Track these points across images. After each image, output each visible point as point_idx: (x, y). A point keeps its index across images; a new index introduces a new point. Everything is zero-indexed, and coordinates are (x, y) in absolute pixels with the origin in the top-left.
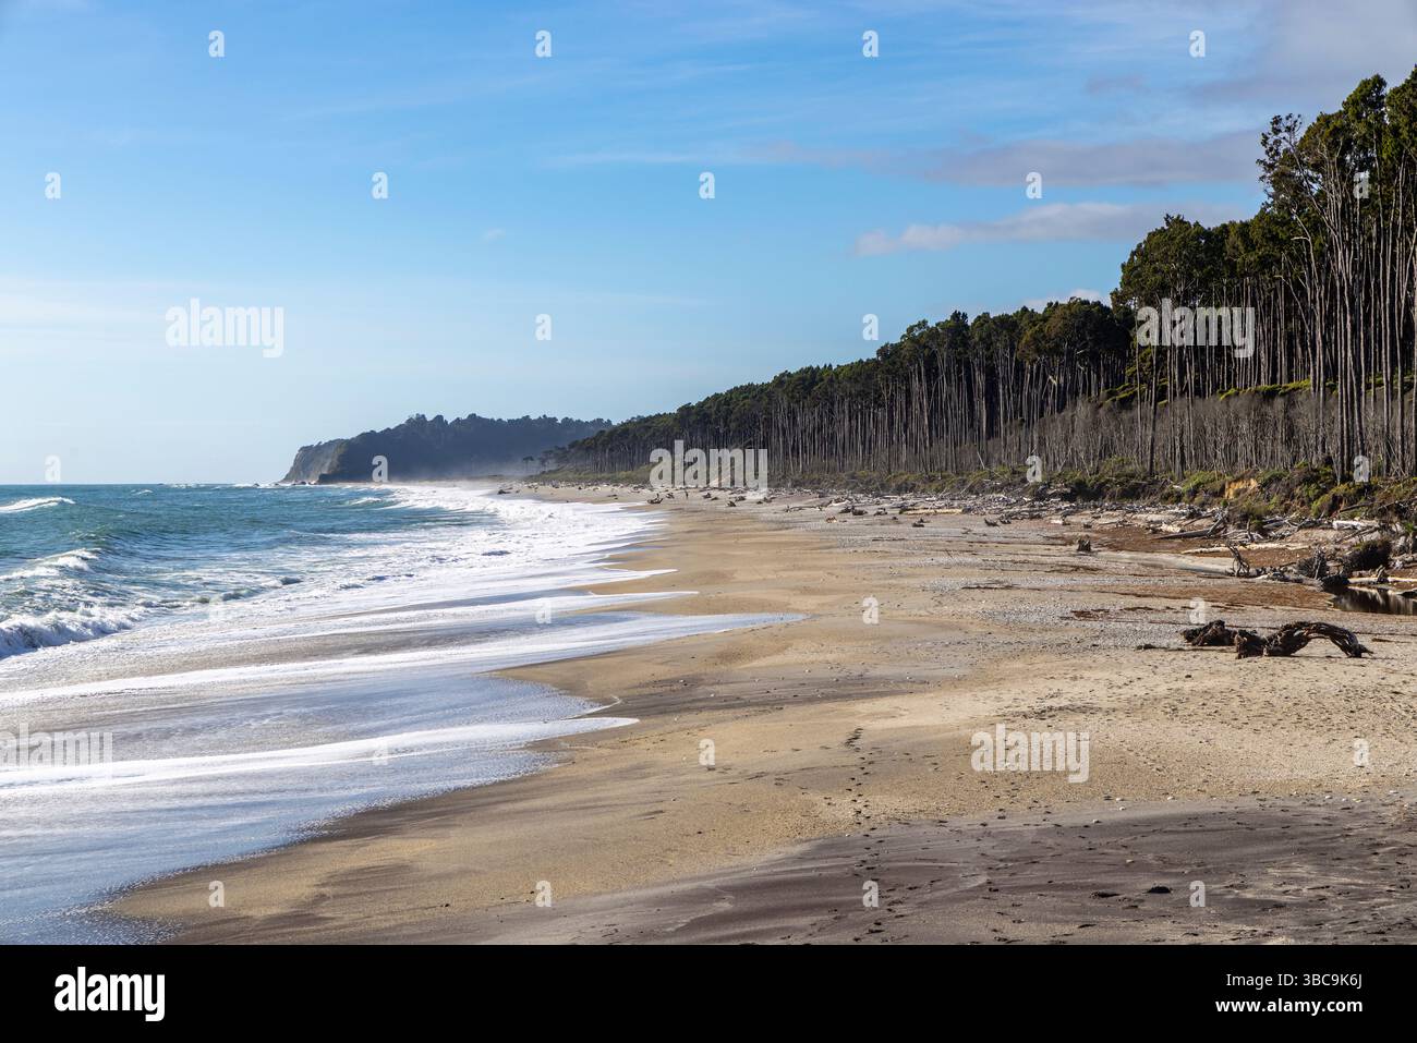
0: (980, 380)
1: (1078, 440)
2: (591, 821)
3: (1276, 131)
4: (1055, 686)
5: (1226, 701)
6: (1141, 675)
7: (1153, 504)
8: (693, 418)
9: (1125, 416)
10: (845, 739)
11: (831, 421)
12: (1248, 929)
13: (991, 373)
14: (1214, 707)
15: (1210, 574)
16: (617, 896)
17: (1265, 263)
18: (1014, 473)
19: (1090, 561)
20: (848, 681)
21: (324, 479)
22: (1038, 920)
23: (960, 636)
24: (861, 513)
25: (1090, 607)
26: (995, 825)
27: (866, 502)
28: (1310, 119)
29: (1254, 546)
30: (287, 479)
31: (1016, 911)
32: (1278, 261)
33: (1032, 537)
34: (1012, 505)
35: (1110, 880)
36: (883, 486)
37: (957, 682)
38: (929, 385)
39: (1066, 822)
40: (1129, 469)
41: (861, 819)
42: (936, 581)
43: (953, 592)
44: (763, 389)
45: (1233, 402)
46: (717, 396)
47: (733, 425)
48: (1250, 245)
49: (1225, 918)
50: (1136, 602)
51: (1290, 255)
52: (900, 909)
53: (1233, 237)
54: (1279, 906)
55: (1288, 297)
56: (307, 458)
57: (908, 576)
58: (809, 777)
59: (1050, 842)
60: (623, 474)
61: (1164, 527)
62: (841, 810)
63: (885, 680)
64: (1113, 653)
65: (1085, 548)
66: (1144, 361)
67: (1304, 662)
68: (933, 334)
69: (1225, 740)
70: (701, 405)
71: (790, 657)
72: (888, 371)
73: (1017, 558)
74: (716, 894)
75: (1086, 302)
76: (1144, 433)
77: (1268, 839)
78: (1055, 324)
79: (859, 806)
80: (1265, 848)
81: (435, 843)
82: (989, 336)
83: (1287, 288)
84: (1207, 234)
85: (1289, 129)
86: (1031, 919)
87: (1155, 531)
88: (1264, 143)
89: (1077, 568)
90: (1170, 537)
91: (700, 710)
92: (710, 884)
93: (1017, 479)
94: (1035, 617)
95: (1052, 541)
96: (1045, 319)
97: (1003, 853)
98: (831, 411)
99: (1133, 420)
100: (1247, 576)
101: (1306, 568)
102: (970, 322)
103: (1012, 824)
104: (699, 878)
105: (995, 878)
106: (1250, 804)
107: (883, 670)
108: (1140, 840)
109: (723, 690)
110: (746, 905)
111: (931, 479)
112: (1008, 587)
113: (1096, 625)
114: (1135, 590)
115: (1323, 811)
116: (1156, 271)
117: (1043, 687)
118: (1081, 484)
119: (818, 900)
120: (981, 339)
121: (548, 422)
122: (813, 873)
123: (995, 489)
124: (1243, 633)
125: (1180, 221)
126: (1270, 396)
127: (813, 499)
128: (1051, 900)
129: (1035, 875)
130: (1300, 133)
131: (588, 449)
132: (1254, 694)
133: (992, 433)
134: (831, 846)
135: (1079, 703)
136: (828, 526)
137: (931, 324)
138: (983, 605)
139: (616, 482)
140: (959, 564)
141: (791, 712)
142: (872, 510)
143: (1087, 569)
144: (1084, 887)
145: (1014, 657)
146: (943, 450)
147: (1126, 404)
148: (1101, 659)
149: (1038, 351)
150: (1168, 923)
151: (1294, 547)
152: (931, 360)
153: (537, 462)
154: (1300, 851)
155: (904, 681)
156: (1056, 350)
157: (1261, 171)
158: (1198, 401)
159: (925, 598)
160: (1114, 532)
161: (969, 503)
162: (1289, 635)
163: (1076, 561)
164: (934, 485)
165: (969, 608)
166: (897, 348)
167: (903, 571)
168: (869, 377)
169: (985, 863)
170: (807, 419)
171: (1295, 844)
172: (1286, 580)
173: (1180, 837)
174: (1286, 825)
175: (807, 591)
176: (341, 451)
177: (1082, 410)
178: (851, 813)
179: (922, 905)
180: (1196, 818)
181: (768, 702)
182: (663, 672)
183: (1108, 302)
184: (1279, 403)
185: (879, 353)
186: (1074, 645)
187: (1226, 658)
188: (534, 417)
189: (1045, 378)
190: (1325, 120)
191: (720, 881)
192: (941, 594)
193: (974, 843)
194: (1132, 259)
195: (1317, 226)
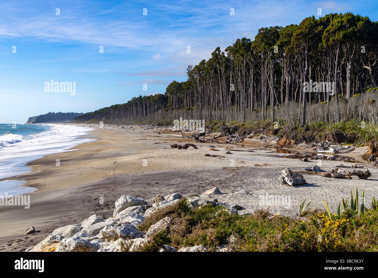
0: (144, 107)
1: (160, 117)
2: (71, 176)
3: (189, 68)
4: (149, 154)
5: (174, 156)
6: (163, 152)
7: (171, 126)
8: (97, 113)
9: (167, 112)
10: (114, 163)
11: (120, 113)
12: (168, 188)
13: (146, 106)
14: (172, 157)
15: (178, 137)
16: (73, 187)
17: (188, 88)
18: (149, 121)
19: (160, 135)
20: (117, 154)
21: (33, 123)
22: (138, 188)
23: (136, 147)
24: (124, 128)
25: (158, 142)
26: (135, 175)
27: (126, 127)
28: (194, 66)
29: (186, 133)
30: (27, 123)
31: (135, 187)
32: (190, 88)
33: (151, 132)
34: (149, 127)
35: (150, 182)
36: (128, 124)
37: (134, 154)
38: (136, 108)
39: (146, 174)
40: (167, 121)
41: (114, 174)
42: (134, 139)
43: (136, 140)
44: (109, 108)
45: (183, 110)
46: (101, 109)
47: (104, 114)
48: (186, 86)
49: (165, 186)
50: (165, 141)
51: (192, 87)
52: (117, 187)
53: (183, 84)
54: (174, 184)
55: (192, 94)
56: (30, 119)
57: (130, 138)
58: (107, 168)
59: (143, 177)
60: (85, 122)
61: (172, 130)
62: (111, 173)
63: (123, 154)
64: (160, 149)
65: (159, 133)
66: (170, 104)
67: (188, 150)
68: (137, 99)
69: (172, 161)
70: (98, 110)
71: (109, 150)
72: (129, 105)
73: (148, 135)
74: (89, 186)
75: (161, 94)
76: (170, 115)
77: (175, 175)
78: (156, 98)
79: (114, 173)
80: (175, 177)
81: (44, 180)
82: (146, 99)
83: (191, 92)
84: (179, 84)
85: (191, 67)
86: (137, 188)
87: (171, 131)
88: (187, 69)
89: (157, 136)
90: (173, 132)
91: (92, 159)
92: (88, 185)
93: (150, 123)
94: (149, 144)
95: (154, 132)
96: (154, 97)
97: (135, 179)
98: (120, 112)
99: (168, 113)
100: (184, 137)
101: (192, 136)
102: (143, 97)
103: (137, 174)
104: (87, 184)
105: (133, 182)
106: (174, 170)
107: (123, 152)
108: (156, 176)
109: (96, 156)
110: (93, 188)
111: (136, 123)
112: (145, 139)
113: (158, 145)
114: (165, 140)
115: (184, 171)
116: (171, 89)
117: (147, 154)
118: (160, 123)
119: (105, 187)
120: (144, 100)
121: (73, 113)
122: (105, 183)
123: (146, 124)
124: (179, 146)
125: (175, 82)
126: (189, 109)
127: (117, 126)
128: (141, 185)
129: (140, 182)
130: (193, 68)
131: (79, 118)
132: (179, 154)
133: (146, 115)
134: (109, 179)
135: (152, 156)
136: (119, 130)
137: (136, 97)
138: (141, 142)
139: (84, 123)
140: (138, 136)
141: (107, 159)
142: (126, 128)
143: (159, 136)
144: (146, 183)
145: (144, 150)
146: (138, 118)
147: (167, 110)
148: (157, 150)
149: (153, 102)
150: (157, 188)
151: (191, 133)
152: (136, 103)
153: (71, 120)
154: (179, 177)
155: (126, 154)
156: (156, 102)
157: (187, 74)
158: (178, 110)
159: (132, 141)
160: (164, 131)
161: (142, 126)
162: (186, 146)
163: (158, 135)
164: (137, 124)
165: (139, 143)
166: (131, 101)
167: (129, 137)
168: (126, 106)
169: (132, 180)
170: (116, 113)
171: (179, 176)
172: (189, 138)
173: (163, 176)
174: (178, 173)
175: (113, 140)
176: (36, 118)
177: (160, 111)
178: (113, 174)
179: (121, 187)
180: (165, 173)
181: (104, 158)
182: (87, 153)
183: (164, 94)
184: (190, 110)
185: (128, 102)
186: (154, 148)
187: (176, 150)
188: (70, 112)
189: (155, 106)
190: (196, 66)
191: (90, 184)
192: (134, 140)
193: (131, 178)
194: (168, 88)
195: (196, 83)
